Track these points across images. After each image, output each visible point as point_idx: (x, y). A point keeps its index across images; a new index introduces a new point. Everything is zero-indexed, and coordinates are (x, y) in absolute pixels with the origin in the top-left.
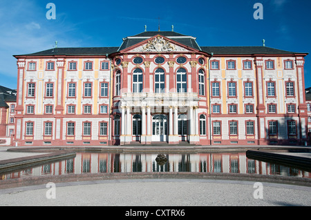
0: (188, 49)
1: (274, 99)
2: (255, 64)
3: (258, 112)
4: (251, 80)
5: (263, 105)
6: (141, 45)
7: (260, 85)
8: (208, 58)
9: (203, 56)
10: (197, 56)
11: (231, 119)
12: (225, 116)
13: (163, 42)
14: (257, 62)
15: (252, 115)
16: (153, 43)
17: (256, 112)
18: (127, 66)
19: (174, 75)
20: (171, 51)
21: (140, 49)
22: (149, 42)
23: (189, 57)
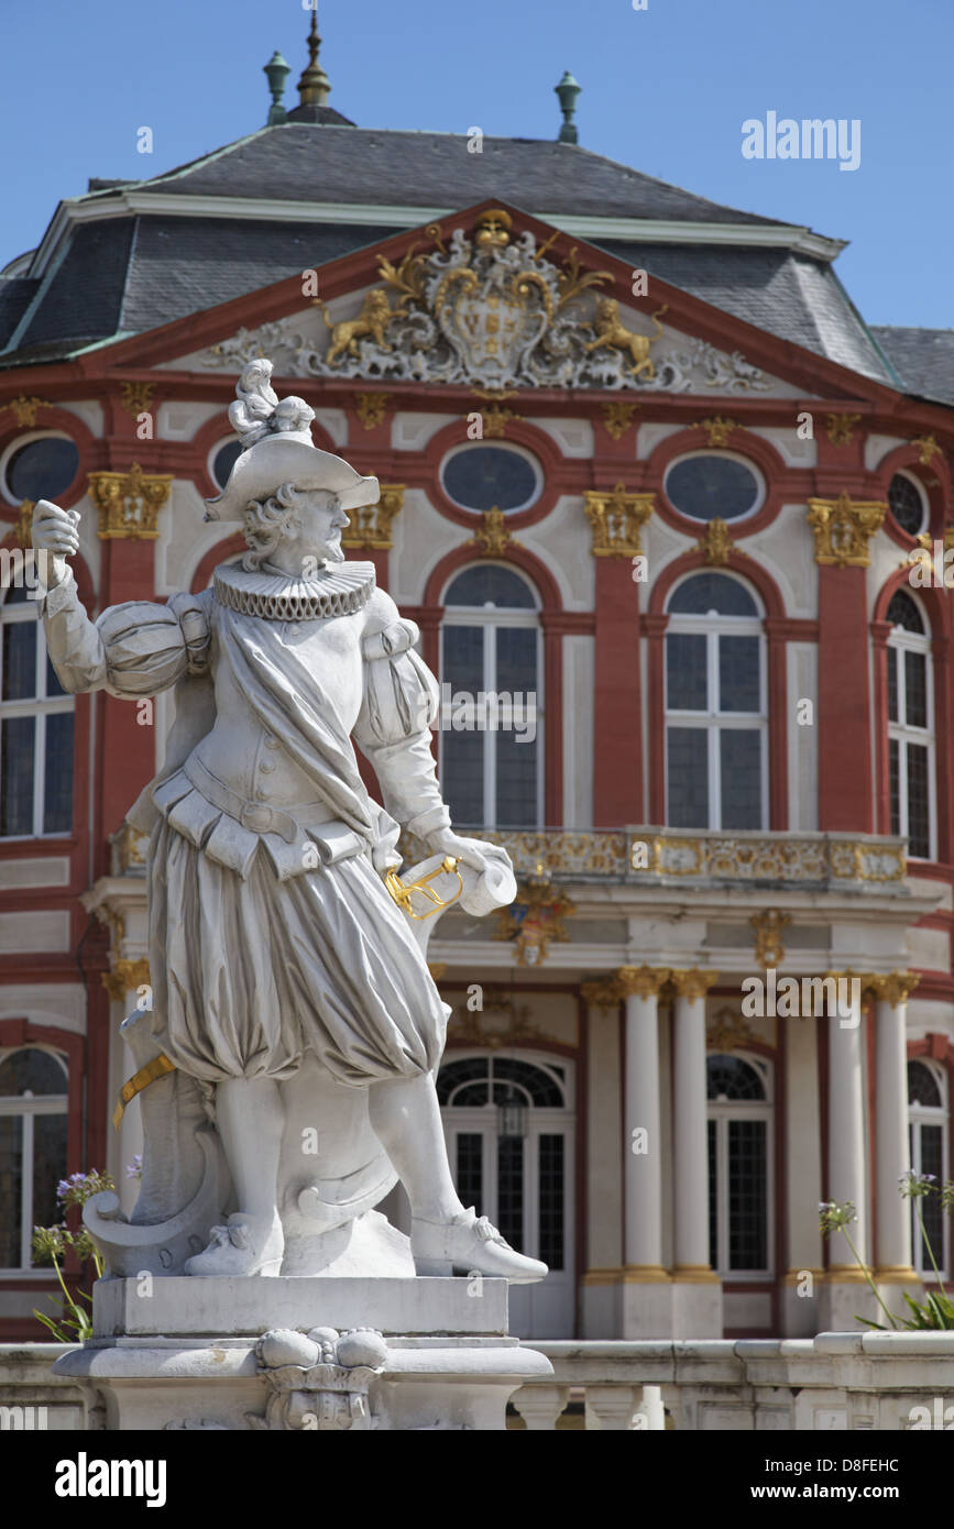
6: (303, 301)
16: (434, 290)
18: (149, 521)
19: (644, 644)
20: (618, 385)
21: (290, 343)
22: (388, 272)
23: (793, 461)
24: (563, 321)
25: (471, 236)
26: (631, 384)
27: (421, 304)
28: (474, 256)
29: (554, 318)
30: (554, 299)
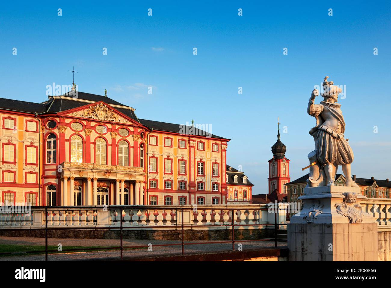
0: (132, 122)
1: (203, 178)
2: (189, 143)
3: (190, 189)
4: (185, 159)
5: (194, 183)
6: (82, 109)
7: (192, 164)
8: (147, 133)
9: (144, 131)
10: (140, 130)
11: (166, 194)
12: (161, 191)
13: (106, 110)
14: (191, 142)
15: (185, 191)
16: (95, 110)
17: (188, 189)
18: (65, 131)
19: (116, 147)
20: (114, 121)
21: (80, 114)
22: (90, 107)
23: (131, 130)
24: (109, 114)
26: (116, 121)
28: (100, 106)
30: (108, 112)
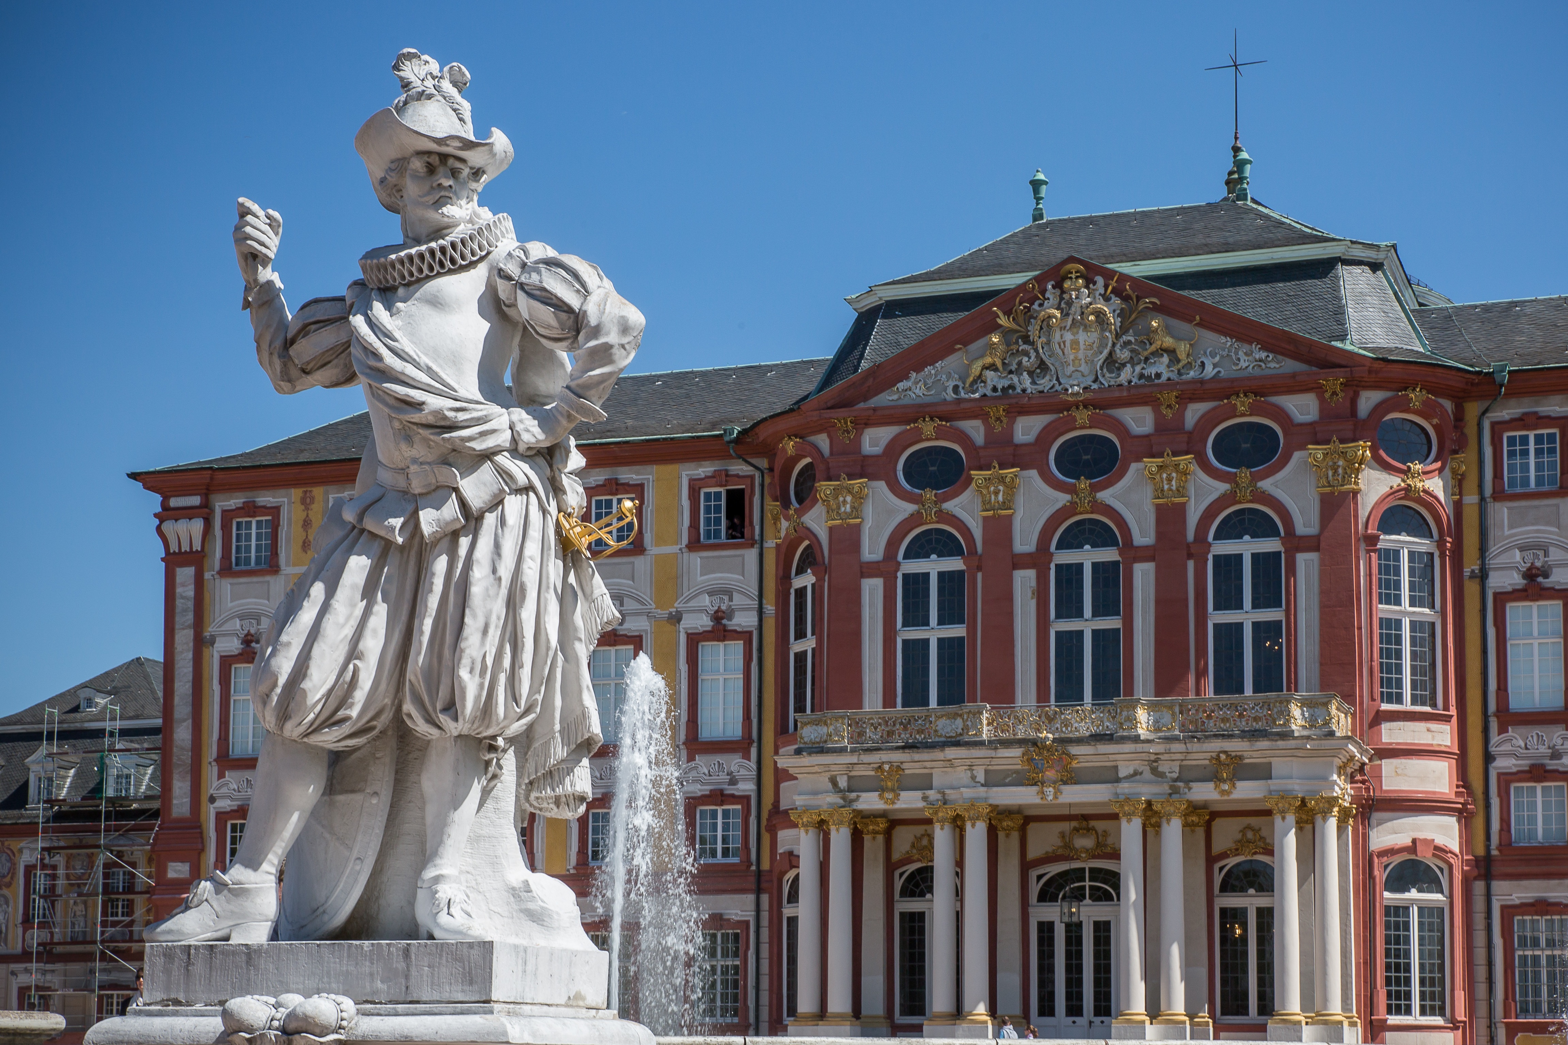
0: (1295, 354)
8: (1474, 408)
9: (1417, 398)
10: (1370, 401)
18: (857, 511)
19: (1191, 564)
22: (1003, 321)
23: (1300, 417)
24: (1125, 338)
25: (1059, 285)
26: (1174, 376)
27: (1026, 340)
28: (1062, 299)
29: (1118, 336)
30: (1115, 322)
